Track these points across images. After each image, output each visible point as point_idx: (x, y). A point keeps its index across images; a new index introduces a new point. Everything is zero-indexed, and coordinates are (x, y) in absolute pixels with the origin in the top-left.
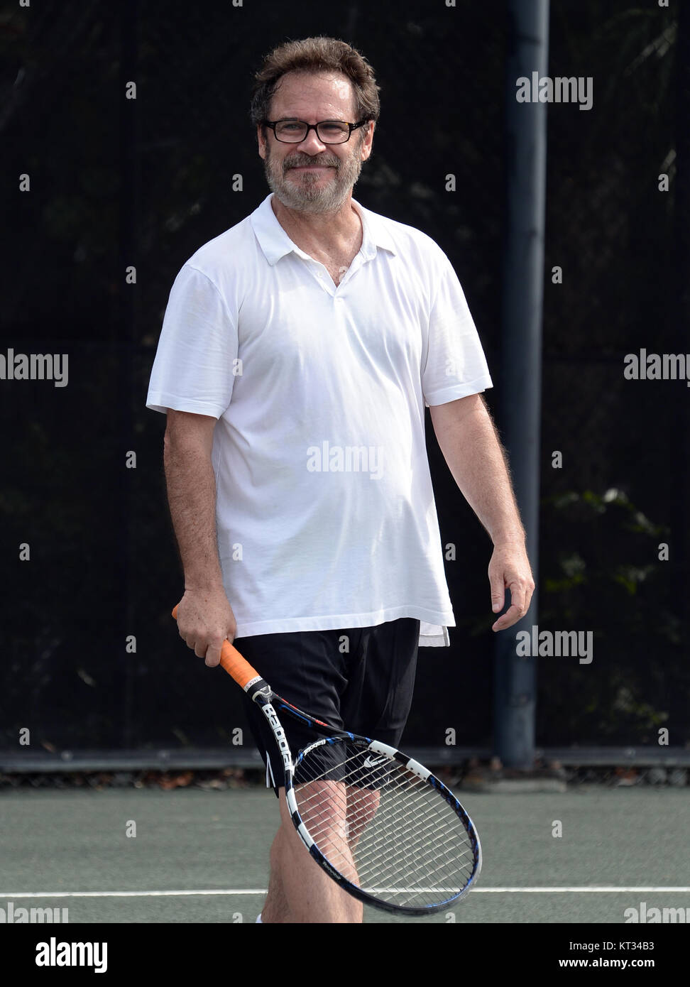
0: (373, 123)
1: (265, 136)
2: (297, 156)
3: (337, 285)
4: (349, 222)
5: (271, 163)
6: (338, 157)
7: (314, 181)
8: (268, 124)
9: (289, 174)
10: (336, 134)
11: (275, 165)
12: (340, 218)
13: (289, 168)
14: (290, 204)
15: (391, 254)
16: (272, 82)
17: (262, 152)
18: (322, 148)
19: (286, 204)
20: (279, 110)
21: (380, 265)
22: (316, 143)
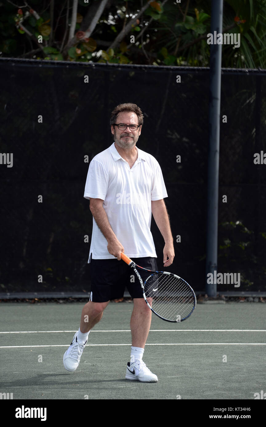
0: (141, 126)
1: (114, 128)
2: (124, 134)
3: (131, 169)
4: (135, 152)
5: (117, 136)
6: (134, 134)
7: (128, 140)
8: (115, 125)
9: (122, 138)
10: (134, 128)
11: (118, 136)
12: (132, 151)
13: (121, 137)
14: (121, 146)
15: (144, 161)
16: (116, 114)
17: (113, 132)
18: (131, 131)
19: (119, 146)
20: (118, 121)
21: (142, 164)
22: (129, 130)
